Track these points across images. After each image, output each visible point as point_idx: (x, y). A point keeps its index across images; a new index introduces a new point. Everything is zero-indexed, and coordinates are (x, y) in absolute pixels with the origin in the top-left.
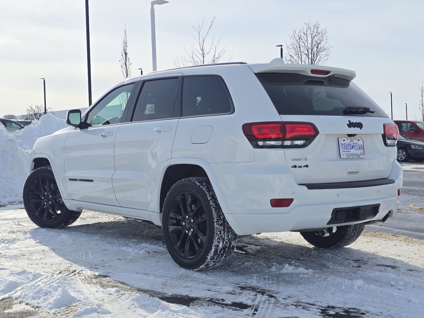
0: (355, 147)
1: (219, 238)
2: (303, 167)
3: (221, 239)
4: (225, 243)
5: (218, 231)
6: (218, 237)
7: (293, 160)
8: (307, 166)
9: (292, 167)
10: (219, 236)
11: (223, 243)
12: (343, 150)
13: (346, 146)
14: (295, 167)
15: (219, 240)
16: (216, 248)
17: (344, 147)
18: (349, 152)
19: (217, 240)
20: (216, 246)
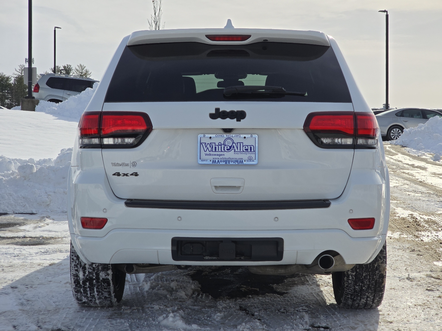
0: (235, 148)
1: (77, 265)
2: (130, 175)
3: (79, 266)
4: (87, 273)
5: (74, 256)
6: (74, 263)
7: (114, 165)
8: (136, 174)
9: (114, 174)
10: (76, 262)
11: (84, 273)
12: (208, 152)
13: (215, 148)
14: (118, 174)
15: (76, 268)
16: (75, 278)
17: (210, 149)
18: (220, 155)
19: (74, 268)
20: (75, 275)
